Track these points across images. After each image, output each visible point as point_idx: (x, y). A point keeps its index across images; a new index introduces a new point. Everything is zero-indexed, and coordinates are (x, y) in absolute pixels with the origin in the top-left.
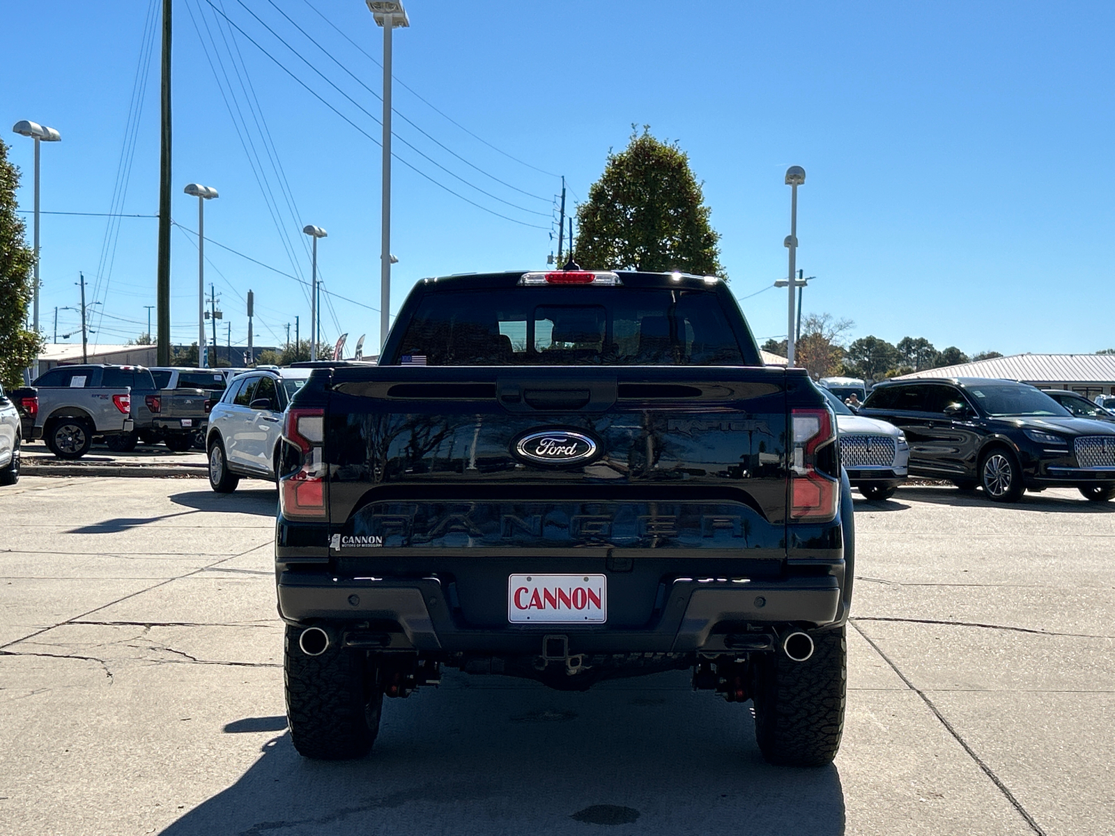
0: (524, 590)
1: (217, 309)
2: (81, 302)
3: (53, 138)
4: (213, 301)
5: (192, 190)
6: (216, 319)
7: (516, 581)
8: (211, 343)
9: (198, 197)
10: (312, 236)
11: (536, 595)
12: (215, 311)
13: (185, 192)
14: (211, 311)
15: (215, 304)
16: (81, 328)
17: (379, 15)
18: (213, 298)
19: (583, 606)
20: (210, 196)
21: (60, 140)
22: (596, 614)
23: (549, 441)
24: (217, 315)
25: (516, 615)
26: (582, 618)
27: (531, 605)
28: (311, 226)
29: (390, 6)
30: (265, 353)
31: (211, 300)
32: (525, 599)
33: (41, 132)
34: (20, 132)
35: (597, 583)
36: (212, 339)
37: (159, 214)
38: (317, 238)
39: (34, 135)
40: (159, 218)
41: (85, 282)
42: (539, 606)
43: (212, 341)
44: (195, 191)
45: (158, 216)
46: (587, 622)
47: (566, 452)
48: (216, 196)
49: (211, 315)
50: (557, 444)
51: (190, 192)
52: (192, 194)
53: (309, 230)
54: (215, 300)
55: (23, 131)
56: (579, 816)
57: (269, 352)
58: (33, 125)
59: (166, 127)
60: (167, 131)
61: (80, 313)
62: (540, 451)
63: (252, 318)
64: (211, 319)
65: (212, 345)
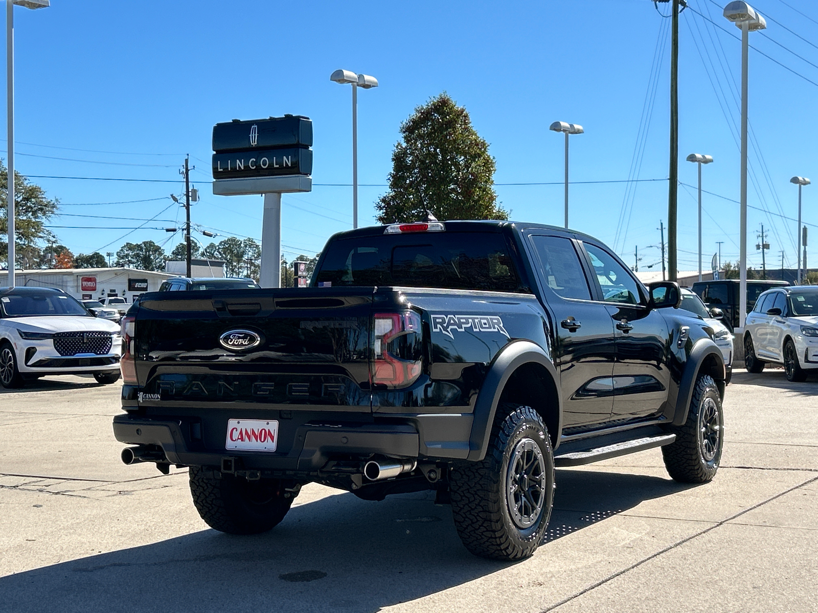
0: (235, 430)
1: (766, 242)
2: (661, 241)
3: (578, 132)
4: (762, 236)
5: (692, 158)
6: (765, 250)
7: (232, 423)
8: (761, 267)
9: (698, 163)
10: (798, 185)
11: (241, 433)
12: (764, 243)
13: (687, 160)
14: (761, 244)
15: (764, 238)
16: (661, 260)
17: (739, 23)
18: (763, 234)
19: (264, 441)
20: (706, 161)
21: (583, 132)
22: (270, 445)
23: (235, 336)
24: (766, 246)
25: (230, 445)
26: (263, 448)
27: (238, 439)
28: (797, 178)
29: (743, 16)
30: (810, 273)
31: (761, 235)
32: (236, 435)
33: (569, 128)
34: (555, 130)
35: (273, 426)
36: (762, 264)
37: (669, 177)
38: (802, 186)
39: (564, 131)
40: (669, 181)
41: (663, 227)
42: (242, 439)
43: (762, 266)
44: (694, 159)
45: (668, 179)
46: (266, 450)
47: (243, 342)
48: (711, 161)
49: (761, 247)
50: (239, 338)
51: (691, 160)
52: (693, 161)
53: (795, 180)
54: (764, 235)
55: (556, 129)
56: (283, 577)
57: (813, 272)
58: (563, 124)
59: (674, 114)
60: (674, 118)
61: (660, 249)
62: (231, 342)
63: (807, 247)
64: (761, 250)
65: (762, 269)
